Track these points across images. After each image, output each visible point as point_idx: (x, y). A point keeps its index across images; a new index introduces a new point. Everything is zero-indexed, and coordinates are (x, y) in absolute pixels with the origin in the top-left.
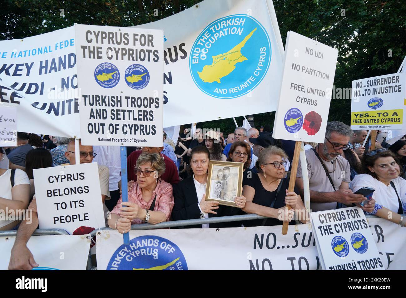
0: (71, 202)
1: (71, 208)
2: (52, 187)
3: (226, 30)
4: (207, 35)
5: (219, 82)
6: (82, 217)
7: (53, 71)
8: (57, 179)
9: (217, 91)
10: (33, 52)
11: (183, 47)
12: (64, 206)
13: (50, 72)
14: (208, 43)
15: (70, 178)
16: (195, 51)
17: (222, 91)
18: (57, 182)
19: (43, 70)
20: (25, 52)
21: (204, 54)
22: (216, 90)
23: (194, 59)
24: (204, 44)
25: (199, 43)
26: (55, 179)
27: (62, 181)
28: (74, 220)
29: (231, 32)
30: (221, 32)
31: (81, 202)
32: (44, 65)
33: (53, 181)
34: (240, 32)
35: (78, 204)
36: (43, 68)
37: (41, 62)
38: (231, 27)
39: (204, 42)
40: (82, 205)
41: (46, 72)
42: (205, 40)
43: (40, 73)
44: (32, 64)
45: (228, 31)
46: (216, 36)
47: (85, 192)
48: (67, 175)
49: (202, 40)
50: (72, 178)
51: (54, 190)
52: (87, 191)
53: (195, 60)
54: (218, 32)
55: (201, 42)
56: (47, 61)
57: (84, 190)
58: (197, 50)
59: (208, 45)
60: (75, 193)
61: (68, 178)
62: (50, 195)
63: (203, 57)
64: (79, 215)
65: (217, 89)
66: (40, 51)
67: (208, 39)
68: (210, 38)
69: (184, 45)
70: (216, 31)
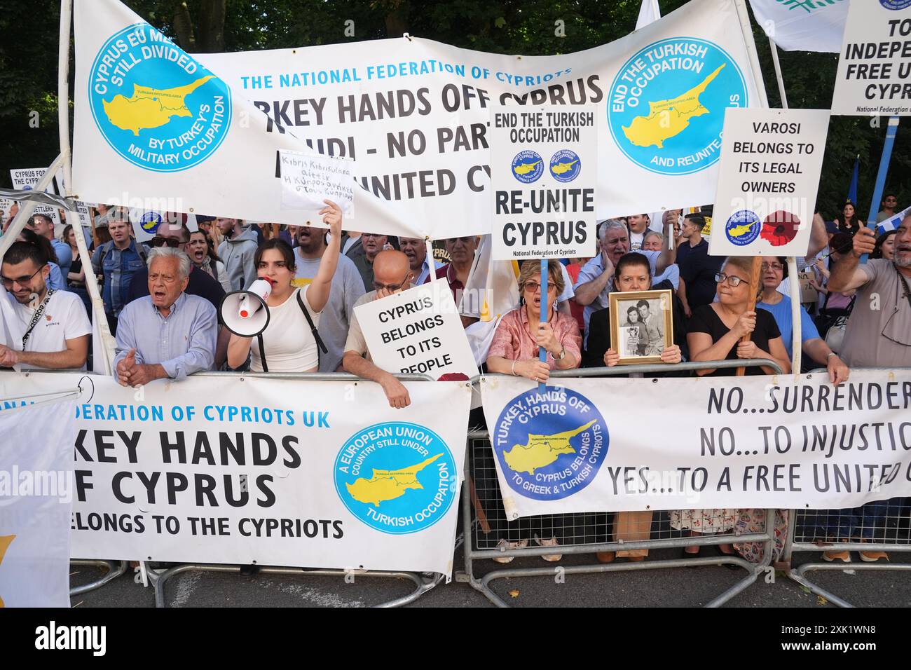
0: (420, 343)
1: (423, 351)
2: (387, 327)
3: (673, 60)
4: (639, 66)
5: (660, 146)
6: (442, 362)
7: (367, 117)
8: (392, 315)
9: (657, 161)
10: (322, 77)
11: (595, 82)
12: (411, 351)
13: (361, 119)
14: (641, 78)
15: (411, 309)
16: (617, 91)
17: (665, 162)
18: (394, 318)
19: (347, 114)
20: (305, 75)
21: (635, 97)
22: (655, 160)
23: (616, 104)
24: (635, 79)
25: (625, 76)
26: (389, 316)
27: (400, 316)
28: (431, 367)
29: (682, 64)
30: (664, 62)
31: (435, 340)
32: (346, 103)
33: (387, 319)
34: (698, 67)
35: (430, 343)
36: (346, 109)
37: (340, 99)
38: (684, 57)
39: (635, 76)
40: (437, 344)
41: (353, 119)
42: (635, 72)
43: (342, 120)
44: (323, 101)
45: (677, 63)
46: (655, 70)
47: (437, 324)
48: (406, 306)
49: (631, 73)
50: (414, 308)
51: (391, 332)
52: (440, 322)
53: (618, 106)
54: (660, 62)
55: (629, 75)
56: (352, 98)
57: (435, 322)
58: (622, 89)
59: (642, 82)
60: (424, 329)
61: (408, 310)
62: (387, 340)
63: (633, 102)
64: (436, 359)
65: (656, 157)
66: (335, 76)
67: (641, 72)
68: (645, 70)
69: (596, 77)
70: (656, 61)
